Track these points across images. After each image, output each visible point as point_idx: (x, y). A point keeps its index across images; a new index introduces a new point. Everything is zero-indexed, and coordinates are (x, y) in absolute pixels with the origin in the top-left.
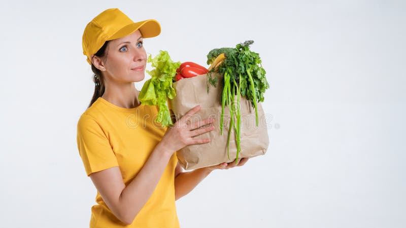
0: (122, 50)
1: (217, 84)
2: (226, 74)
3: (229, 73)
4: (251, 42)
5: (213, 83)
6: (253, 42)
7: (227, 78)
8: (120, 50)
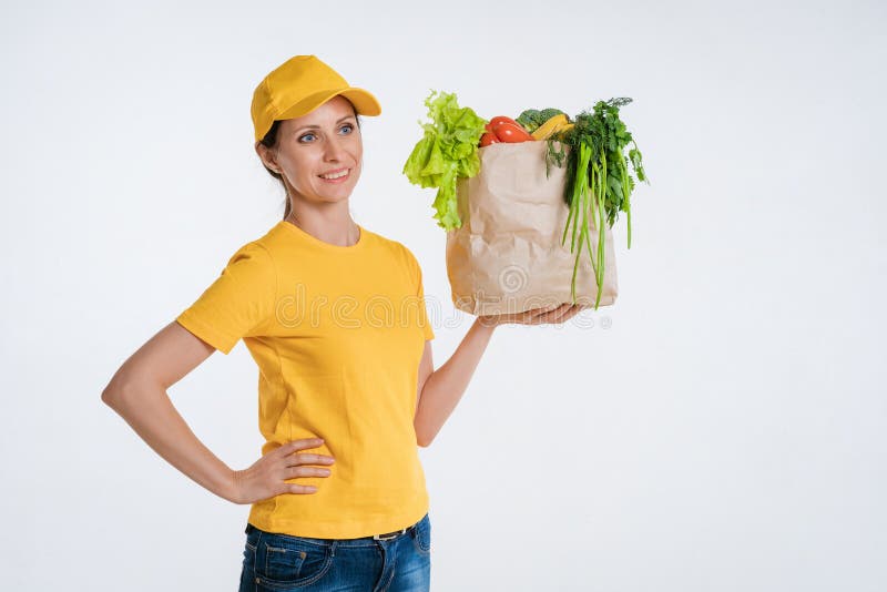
0: (304, 139)
1: (564, 161)
2: (583, 145)
3: (588, 144)
4: (626, 101)
5: (558, 157)
6: (631, 100)
7: (586, 154)
8: (300, 140)
